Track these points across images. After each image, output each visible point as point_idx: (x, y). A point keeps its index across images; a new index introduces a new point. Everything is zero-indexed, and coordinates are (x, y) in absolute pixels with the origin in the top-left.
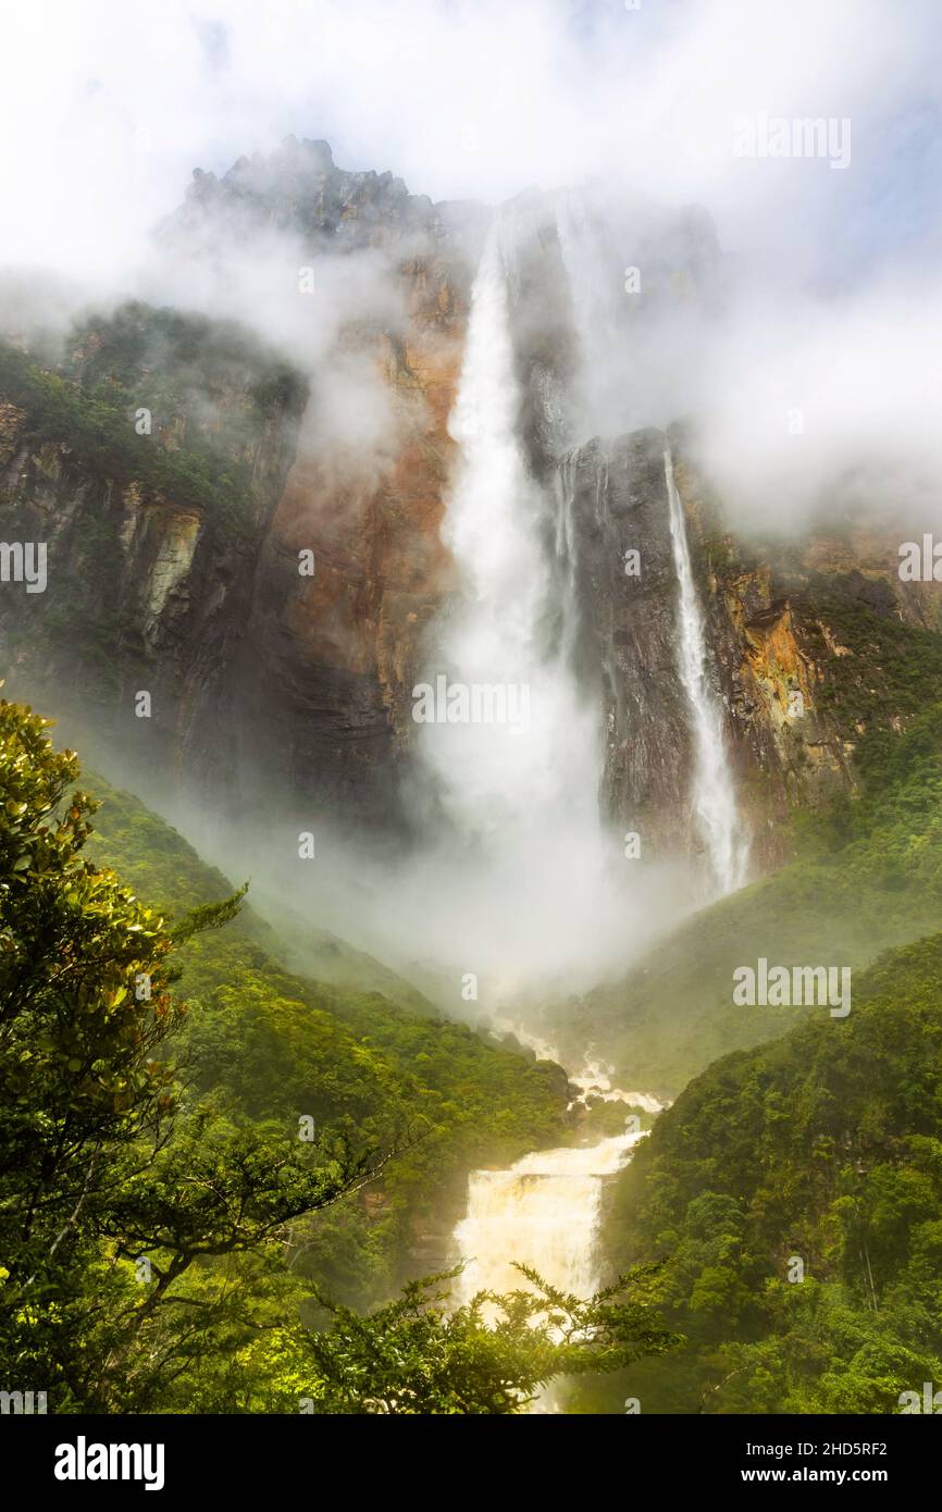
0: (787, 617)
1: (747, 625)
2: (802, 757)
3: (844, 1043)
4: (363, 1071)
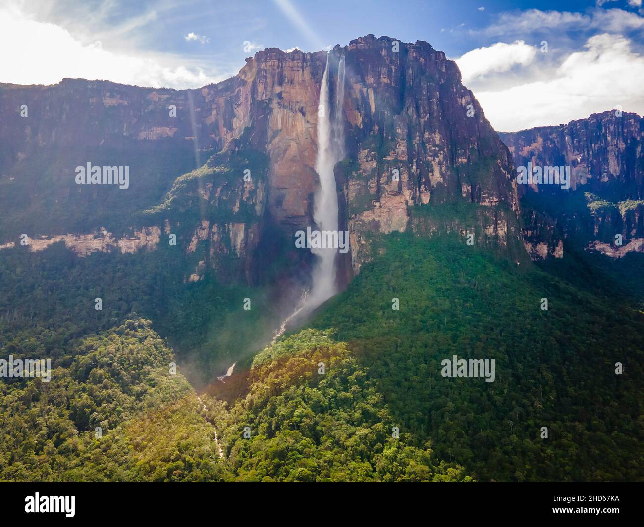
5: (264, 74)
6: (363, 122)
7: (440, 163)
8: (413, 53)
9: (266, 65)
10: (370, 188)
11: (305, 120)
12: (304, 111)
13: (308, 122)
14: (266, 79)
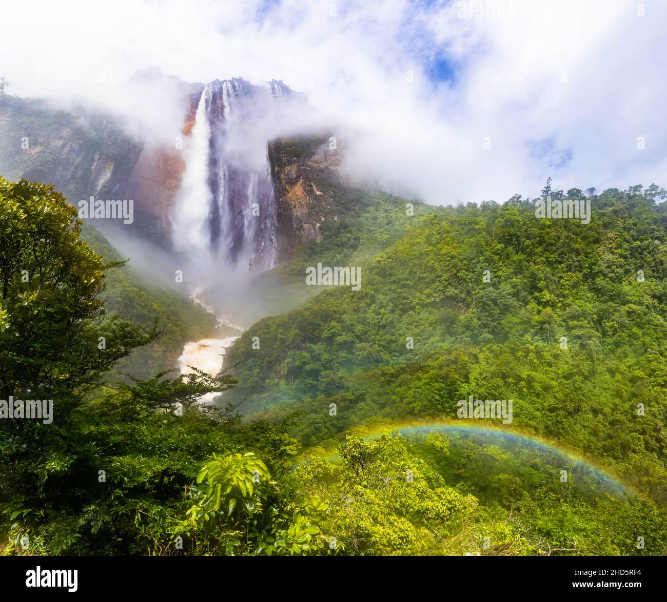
0: (301, 181)
1: (286, 183)
2: (301, 227)
3: (306, 317)
4: (155, 310)
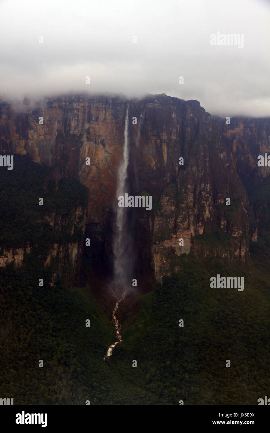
0: (159, 254)
5: (77, 113)
6: (156, 165)
7: (209, 206)
8: (190, 113)
9: (78, 105)
10: (169, 223)
11: (105, 150)
12: (104, 142)
13: (106, 151)
14: (78, 117)
